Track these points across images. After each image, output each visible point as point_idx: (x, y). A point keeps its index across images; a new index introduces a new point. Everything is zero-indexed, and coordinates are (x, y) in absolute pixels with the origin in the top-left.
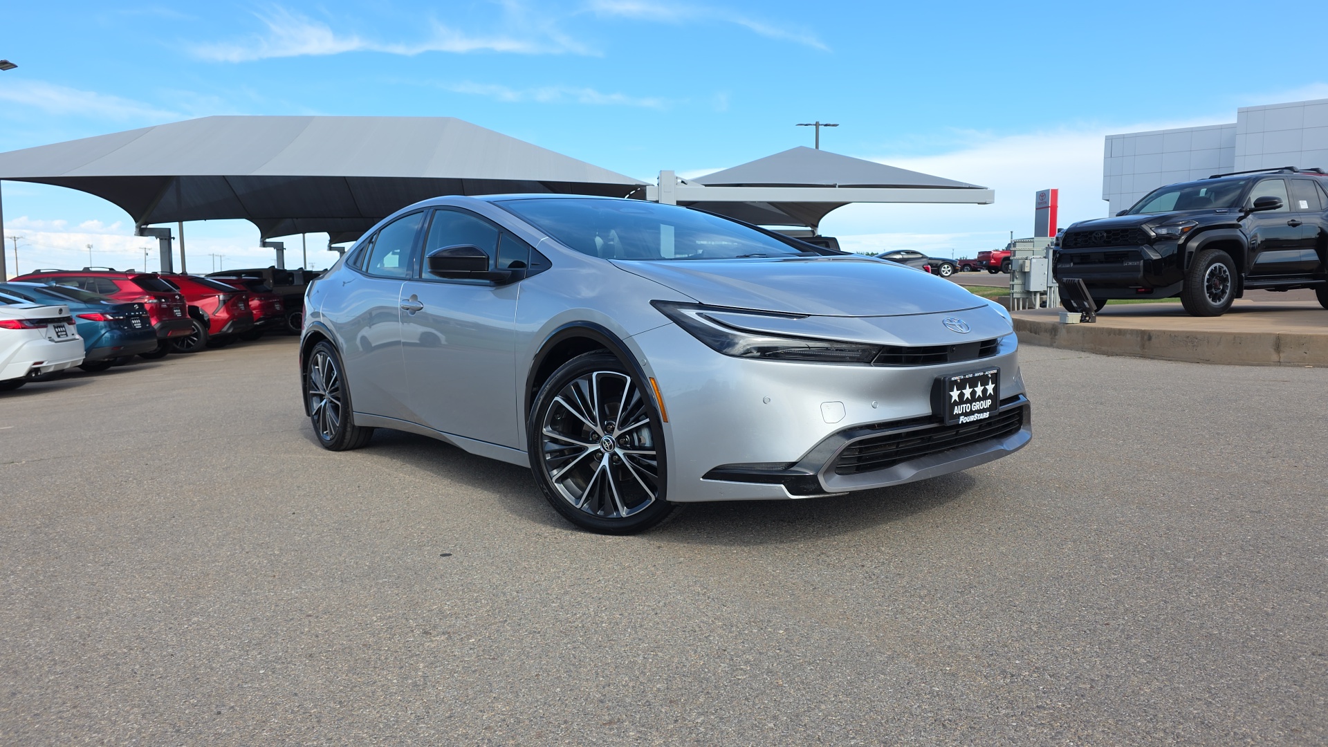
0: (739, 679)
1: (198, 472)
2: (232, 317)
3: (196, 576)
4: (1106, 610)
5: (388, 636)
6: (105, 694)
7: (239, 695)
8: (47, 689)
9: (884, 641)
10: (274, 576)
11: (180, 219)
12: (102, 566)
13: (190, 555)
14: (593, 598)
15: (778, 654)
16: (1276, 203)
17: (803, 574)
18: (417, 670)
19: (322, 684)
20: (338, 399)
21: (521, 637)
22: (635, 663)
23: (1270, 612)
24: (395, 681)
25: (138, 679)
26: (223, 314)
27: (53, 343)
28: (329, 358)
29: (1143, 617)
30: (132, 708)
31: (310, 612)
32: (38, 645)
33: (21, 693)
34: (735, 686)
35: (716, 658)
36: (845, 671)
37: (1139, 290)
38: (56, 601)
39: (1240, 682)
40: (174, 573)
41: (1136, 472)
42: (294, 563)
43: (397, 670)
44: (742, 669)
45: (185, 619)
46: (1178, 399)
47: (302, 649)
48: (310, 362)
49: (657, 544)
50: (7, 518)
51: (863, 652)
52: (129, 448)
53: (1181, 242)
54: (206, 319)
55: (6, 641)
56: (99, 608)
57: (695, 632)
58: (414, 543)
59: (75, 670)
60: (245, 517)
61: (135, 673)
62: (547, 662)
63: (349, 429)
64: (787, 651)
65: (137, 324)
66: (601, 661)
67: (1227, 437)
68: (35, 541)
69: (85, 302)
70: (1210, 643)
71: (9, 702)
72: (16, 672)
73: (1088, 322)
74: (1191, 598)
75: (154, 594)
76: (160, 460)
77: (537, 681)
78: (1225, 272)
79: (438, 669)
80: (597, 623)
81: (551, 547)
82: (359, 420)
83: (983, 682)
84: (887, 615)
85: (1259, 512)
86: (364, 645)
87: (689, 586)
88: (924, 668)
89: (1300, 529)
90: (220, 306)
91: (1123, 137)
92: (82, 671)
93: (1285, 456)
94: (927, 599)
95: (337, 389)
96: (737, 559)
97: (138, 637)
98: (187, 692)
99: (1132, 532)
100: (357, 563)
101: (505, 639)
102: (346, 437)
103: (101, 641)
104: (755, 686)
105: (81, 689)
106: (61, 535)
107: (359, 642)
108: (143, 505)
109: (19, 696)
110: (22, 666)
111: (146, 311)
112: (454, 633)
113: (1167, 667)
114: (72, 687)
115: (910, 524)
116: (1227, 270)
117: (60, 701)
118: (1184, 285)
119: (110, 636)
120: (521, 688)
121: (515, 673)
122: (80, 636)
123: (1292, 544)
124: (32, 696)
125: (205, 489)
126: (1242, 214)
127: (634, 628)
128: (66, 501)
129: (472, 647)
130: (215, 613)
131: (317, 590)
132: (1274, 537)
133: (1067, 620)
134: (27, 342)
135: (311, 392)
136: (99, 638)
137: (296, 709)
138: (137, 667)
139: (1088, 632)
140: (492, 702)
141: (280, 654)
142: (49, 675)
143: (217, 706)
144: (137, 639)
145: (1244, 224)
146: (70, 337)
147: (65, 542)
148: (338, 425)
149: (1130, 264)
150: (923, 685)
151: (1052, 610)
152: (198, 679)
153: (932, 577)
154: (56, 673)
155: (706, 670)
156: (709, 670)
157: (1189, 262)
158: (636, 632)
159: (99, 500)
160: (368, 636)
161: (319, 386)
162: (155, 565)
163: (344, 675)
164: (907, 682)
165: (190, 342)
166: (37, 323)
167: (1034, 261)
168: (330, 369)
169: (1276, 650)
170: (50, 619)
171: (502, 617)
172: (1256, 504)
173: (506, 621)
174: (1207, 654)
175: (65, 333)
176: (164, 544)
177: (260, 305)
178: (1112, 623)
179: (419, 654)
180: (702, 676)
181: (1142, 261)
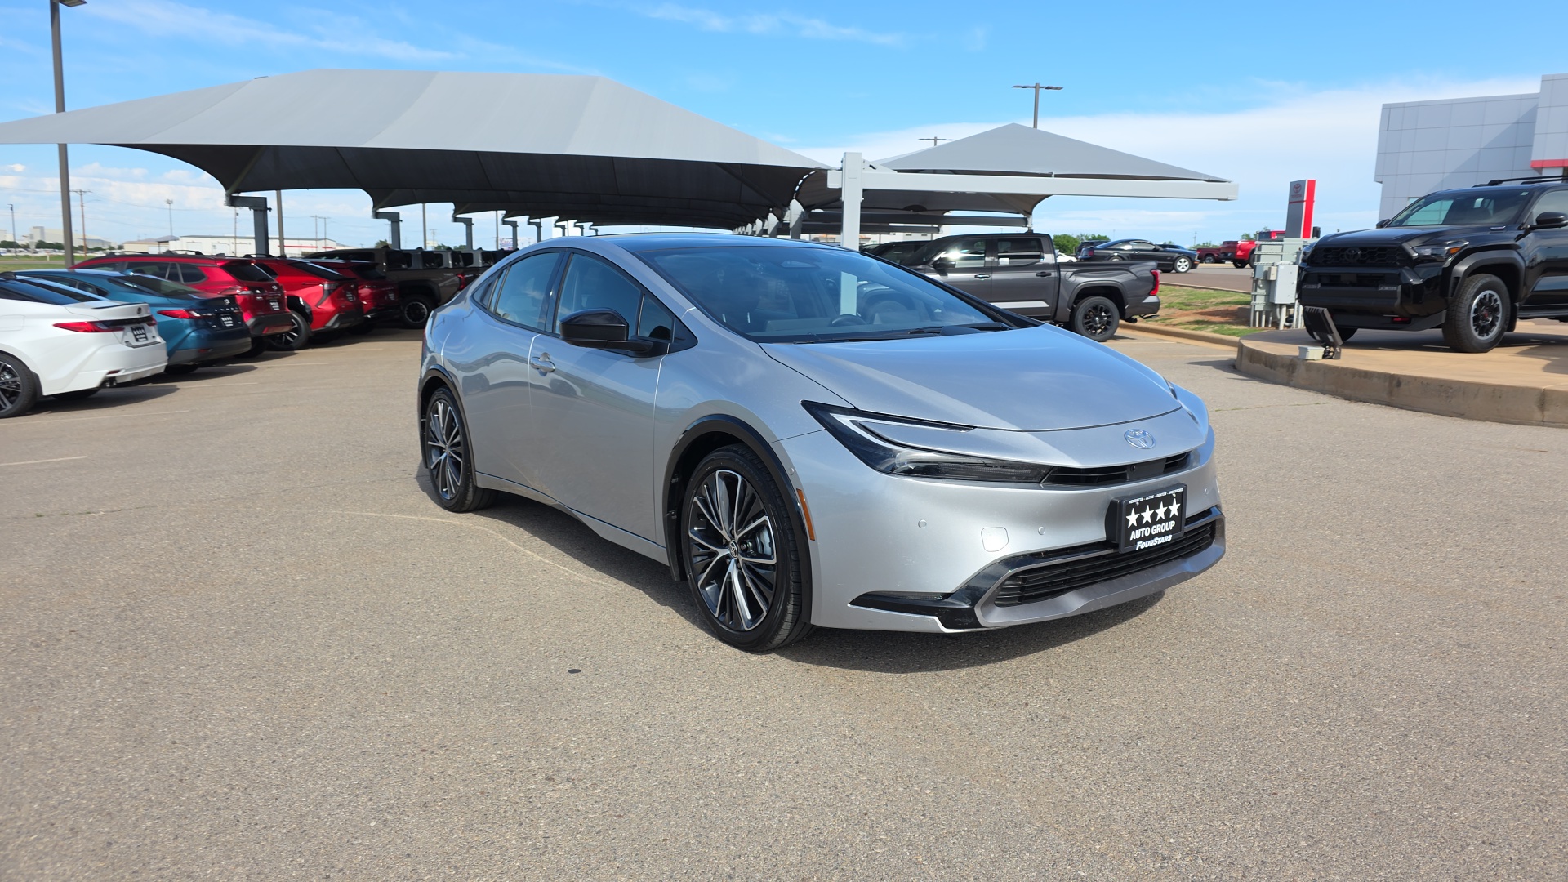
0: (877, 853)
1: (300, 537)
2: (338, 310)
3: (300, 689)
4: (1277, 776)
5: (508, 781)
6: (206, 848)
7: (349, 854)
8: (144, 839)
9: (1036, 808)
10: (386, 693)
11: (278, 187)
12: (197, 670)
13: (293, 660)
14: (731, 738)
15: (921, 821)
16: (1561, 220)
17: (961, 713)
18: (537, 828)
19: (437, 843)
20: (459, 455)
21: (650, 789)
22: (769, 827)
23: (1450, 785)
24: (514, 842)
25: (241, 828)
26: (327, 306)
27: (132, 349)
28: (450, 408)
29: (1314, 786)
30: (237, 866)
31: (425, 746)
32: (132, 779)
33: (117, 843)
34: (872, 862)
35: (856, 825)
36: (990, 846)
37: (1395, 319)
38: (149, 719)
39: (1399, 875)
40: (276, 684)
41: (1346, 583)
42: (407, 676)
43: (516, 828)
44: (881, 840)
45: (289, 750)
46: (1414, 475)
47: (415, 795)
48: (429, 409)
49: (807, 666)
50: (87, 595)
51: (1012, 821)
52: (222, 496)
53: (1447, 264)
54: (307, 311)
55: (96, 772)
56: (196, 731)
57: (836, 788)
58: (540, 652)
59: (173, 813)
60: (353, 606)
61: (238, 821)
62: (677, 822)
63: (471, 489)
64: (931, 818)
65: (228, 322)
66: (734, 823)
67: (1456, 535)
68: (120, 631)
69: (167, 295)
70: (1378, 823)
71: (105, 855)
72: (109, 814)
73: (1331, 358)
74: (1371, 762)
75: (255, 713)
76: (257, 517)
77: (664, 848)
78: (1496, 301)
79: (560, 827)
80: (733, 773)
81: (690, 665)
82: (482, 482)
83: (1133, 867)
84: (1044, 772)
85: (1468, 646)
86: (482, 793)
87: (836, 726)
88: (1073, 846)
89: (1507, 673)
90: (325, 297)
91: (1404, 106)
92: (181, 816)
93: (1515, 566)
94: (1089, 753)
95: (458, 444)
96: (891, 690)
97: (240, 773)
98: (293, 848)
99: (1325, 669)
100: (477, 678)
101: (634, 790)
102: (468, 498)
103: (199, 776)
104: (893, 862)
105: (181, 840)
106: (150, 623)
107: (477, 788)
108: (239, 583)
109: (115, 846)
110: (116, 806)
111: (237, 306)
112: (580, 780)
113: (1328, 852)
114: (171, 837)
115: (1086, 646)
116: (1499, 299)
117: (159, 855)
118: (1448, 315)
119: (209, 771)
120: (646, 856)
121: (641, 836)
122: (177, 768)
123: (1494, 694)
124: (129, 847)
125: (309, 564)
126: (1521, 232)
127: (772, 780)
128: (152, 573)
129: (597, 799)
130: (322, 743)
131: (432, 715)
132: (1476, 683)
133: (1234, 786)
134: (100, 348)
135: (429, 443)
136: (198, 772)
137: (409, 875)
138: (240, 813)
139: (1253, 803)
140: (615, 874)
141: (392, 801)
142: (146, 821)
143: (326, 867)
144: (238, 775)
145: (1523, 243)
146: (150, 340)
147: (154, 633)
148: (459, 484)
149: (1387, 288)
150: (1069, 867)
151: (1221, 772)
152: (305, 831)
153: (1098, 722)
154: (153, 818)
155: (844, 840)
156: (847, 840)
157: (1454, 289)
158: (774, 787)
159: (190, 573)
160: (487, 780)
161: (439, 438)
162: (255, 671)
163: (460, 832)
164: (1052, 862)
165: (289, 338)
166: (112, 325)
167: (1281, 267)
168: (452, 419)
169: (1445, 836)
170: (143, 743)
171: (632, 761)
172: (1467, 635)
173: (635, 766)
174: (1372, 837)
175: (144, 336)
176: (264, 642)
177: (371, 294)
178: (1281, 792)
179: (540, 808)
180: (839, 847)
181: (1400, 286)
